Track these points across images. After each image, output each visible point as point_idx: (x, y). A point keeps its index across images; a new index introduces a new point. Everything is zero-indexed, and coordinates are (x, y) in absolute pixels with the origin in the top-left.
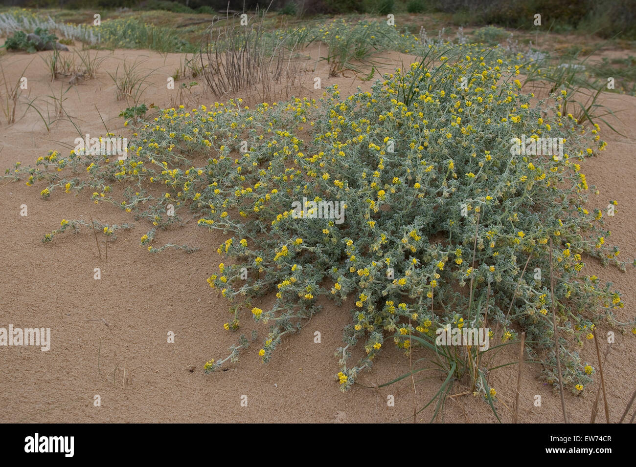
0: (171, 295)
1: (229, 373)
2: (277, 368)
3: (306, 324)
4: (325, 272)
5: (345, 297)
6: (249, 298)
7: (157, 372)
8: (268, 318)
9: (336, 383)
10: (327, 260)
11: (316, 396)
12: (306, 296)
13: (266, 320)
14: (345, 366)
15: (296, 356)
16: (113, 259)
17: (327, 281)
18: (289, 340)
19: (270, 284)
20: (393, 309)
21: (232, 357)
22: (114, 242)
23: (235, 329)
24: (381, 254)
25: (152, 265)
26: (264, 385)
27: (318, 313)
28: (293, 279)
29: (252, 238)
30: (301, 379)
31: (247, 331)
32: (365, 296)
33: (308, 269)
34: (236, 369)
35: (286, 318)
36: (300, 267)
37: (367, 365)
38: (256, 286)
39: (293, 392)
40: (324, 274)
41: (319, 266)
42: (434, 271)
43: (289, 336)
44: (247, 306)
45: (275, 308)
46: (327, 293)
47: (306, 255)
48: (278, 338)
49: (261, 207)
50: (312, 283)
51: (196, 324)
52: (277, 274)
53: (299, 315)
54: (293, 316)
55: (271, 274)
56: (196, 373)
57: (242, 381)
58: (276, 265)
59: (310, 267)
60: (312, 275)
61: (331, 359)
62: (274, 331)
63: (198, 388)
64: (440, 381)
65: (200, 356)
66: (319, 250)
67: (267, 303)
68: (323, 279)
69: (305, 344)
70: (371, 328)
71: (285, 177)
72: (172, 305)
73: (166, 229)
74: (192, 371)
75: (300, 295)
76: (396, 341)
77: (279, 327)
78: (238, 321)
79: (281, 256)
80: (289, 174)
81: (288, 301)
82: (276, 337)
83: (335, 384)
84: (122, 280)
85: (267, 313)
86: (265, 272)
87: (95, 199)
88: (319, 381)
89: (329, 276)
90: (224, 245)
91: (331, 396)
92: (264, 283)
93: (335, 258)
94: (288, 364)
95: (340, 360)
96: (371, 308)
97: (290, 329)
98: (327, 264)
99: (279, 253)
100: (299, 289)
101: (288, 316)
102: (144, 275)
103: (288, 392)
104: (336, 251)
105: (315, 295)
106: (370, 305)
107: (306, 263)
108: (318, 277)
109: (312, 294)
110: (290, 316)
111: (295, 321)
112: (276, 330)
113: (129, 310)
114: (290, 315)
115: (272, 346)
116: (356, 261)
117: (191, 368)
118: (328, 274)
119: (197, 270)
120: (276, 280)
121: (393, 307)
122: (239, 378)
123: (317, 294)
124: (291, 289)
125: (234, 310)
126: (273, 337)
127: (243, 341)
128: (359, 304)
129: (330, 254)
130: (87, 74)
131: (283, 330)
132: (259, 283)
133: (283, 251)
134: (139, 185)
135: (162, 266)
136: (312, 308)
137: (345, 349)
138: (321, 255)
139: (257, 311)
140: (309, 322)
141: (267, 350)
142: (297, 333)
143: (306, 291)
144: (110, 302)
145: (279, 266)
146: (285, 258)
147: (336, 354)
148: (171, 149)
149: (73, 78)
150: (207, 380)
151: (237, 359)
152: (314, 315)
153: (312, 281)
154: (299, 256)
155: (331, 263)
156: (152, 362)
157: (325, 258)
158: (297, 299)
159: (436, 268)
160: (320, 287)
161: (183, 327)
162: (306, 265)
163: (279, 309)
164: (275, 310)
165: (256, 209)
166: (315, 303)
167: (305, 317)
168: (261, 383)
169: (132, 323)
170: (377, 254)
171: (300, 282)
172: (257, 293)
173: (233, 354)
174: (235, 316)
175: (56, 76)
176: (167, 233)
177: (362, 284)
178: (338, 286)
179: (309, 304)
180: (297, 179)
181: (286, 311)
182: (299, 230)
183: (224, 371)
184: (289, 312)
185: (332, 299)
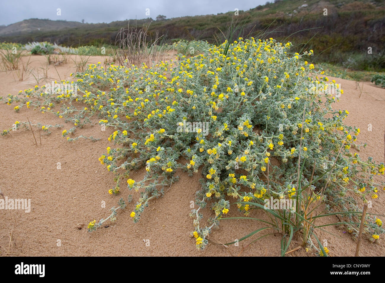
0: (78, 169)
1: (109, 230)
2: (146, 225)
3: (168, 190)
4: (181, 153)
5: (197, 171)
6: (128, 171)
7: (50, 231)
8: (139, 187)
9: (192, 239)
10: (182, 144)
11: (176, 250)
12: (168, 170)
13: (137, 189)
14: (198, 225)
15: (160, 215)
16: (45, 146)
17: (182, 159)
18: (155, 202)
19: (143, 161)
20: (234, 180)
21: (112, 217)
22: (49, 135)
23: (117, 194)
24: (223, 139)
25: (70, 149)
26: (135, 240)
27: (176, 181)
28: (158, 157)
29: (133, 132)
30: (164, 235)
31: (125, 194)
32: (213, 171)
33: (168, 151)
34: (115, 226)
35: (153, 186)
36: (163, 148)
37: (216, 224)
38: (133, 163)
39: (157, 247)
40: (180, 154)
41: (176, 149)
42: (266, 150)
43: (155, 199)
44: (126, 176)
45: (145, 179)
46: (182, 168)
47: (168, 142)
48: (146, 203)
49: (139, 112)
50: (172, 160)
51: (91, 189)
52: (147, 154)
53: (162, 183)
54: (158, 185)
55: (143, 154)
56: (83, 230)
57: (118, 237)
58: (146, 148)
59: (170, 149)
60: (172, 155)
61: (186, 218)
62: (143, 196)
63: (81, 245)
64: (274, 237)
65: (90, 214)
66: (176, 137)
67: (141, 174)
68: (179, 157)
69: (167, 206)
70: (218, 195)
71: (155, 95)
72: (77, 176)
73: (82, 128)
74: (80, 229)
75: (163, 169)
76: (239, 205)
77: (148, 193)
78: (119, 188)
79: (150, 141)
80: (157, 93)
81: (155, 173)
82: (145, 201)
83: (190, 240)
84: (47, 158)
85: (139, 183)
86: (139, 153)
87: (42, 111)
88: (178, 237)
89: (183, 155)
90: (113, 135)
91: (188, 251)
92: (139, 161)
93: (187, 143)
94: (154, 221)
95: (195, 220)
96: (217, 179)
97: (156, 195)
98: (182, 147)
99: (148, 139)
100: (163, 165)
101: (154, 185)
102: (63, 155)
103: (154, 247)
104: (188, 138)
105: (174, 169)
106: (217, 177)
107: (168, 147)
108: (176, 156)
109: (172, 168)
110: (156, 185)
111: (159, 188)
112: (145, 196)
113: (46, 180)
114: (156, 183)
115: (140, 209)
116: (204, 144)
117: (79, 226)
118: (182, 154)
119: (98, 152)
120: (146, 158)
121: (235, 179)
122: (116, 233)
123: (175, 168)
124: (156, 164)
125: (117, 180)
126: (143, 201)
127: (122, 202)
128: (209, 177)
129: (184, 141)
130: (64, 62)
131: (150, 195)
132: (135, 160)
133: (151, 137)
134: (70, 103)
135: (76, 149)
136: (171, 178)
137: (197, 211)
138: (178, 141)
139: (130, 181)
140: (170, 188)
141: (137, 212)
142: (161, 197)
143: (167, 166)
144: (33, 174)
145: (149, 149)
146: (152, 143)
147: (191, 215)
148: (91, 84)
149: (57, 63)
150: (90, 237)
151: (115, 219)
152: (173, 183)
153: (171, 159)
154: (162, 142)
155: (184, 146)
156: (49, 222)
157: (180, 143)
158: (161, 171)
159: (267, 148)
160: (178, 163)
161: (82, 191)
162: (167, 148)
163: (148, 179)
164: (145, 180)
165: (135, 113)
166: (174, 174)
167: (166, 185)
168: (133, 239)
169: (44, 189)
170: (220, 139)
171: (163, 160)
172: (133, 167)
173: (112, 214)
174: (117, 184)
175: (50, 62)
176: (83, 130)
177: (210, 160)
178: (192, 162)
179: (169, 176)
180: (162, 95)
181: (153, 181)
182: (163, 125)
183: (106, 227)
184: (155, 181)
185: (186, 171)
